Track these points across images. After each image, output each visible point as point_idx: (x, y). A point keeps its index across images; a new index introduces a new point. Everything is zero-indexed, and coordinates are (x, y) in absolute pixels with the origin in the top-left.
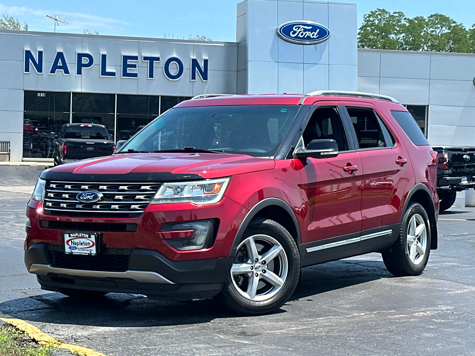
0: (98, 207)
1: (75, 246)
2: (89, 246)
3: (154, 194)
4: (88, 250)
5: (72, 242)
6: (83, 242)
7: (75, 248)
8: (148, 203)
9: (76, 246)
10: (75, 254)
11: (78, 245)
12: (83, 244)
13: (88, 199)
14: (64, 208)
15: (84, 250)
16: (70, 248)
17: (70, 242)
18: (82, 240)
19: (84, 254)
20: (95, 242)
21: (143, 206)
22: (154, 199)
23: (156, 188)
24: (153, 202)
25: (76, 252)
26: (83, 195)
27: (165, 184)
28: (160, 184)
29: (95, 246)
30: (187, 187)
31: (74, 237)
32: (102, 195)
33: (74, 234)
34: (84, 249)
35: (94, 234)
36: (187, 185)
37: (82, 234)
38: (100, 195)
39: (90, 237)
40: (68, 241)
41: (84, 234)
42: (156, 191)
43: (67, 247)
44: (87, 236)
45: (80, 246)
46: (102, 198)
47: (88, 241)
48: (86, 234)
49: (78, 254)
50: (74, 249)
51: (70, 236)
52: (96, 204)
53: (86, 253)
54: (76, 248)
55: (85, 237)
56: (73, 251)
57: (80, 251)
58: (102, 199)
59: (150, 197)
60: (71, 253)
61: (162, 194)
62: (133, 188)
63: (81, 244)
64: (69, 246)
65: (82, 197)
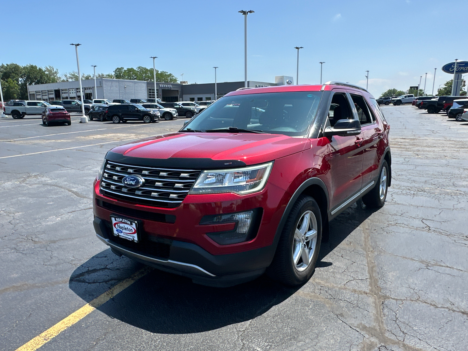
0: (139, 193)
1: (120, 229)
2: (132, 232)
3: (193, 182)
4: (131, 236)
5: (118, 225)
6: (127, 228)
8: (187, 193)
9: (122, 230)
10: (121, 237)
11: (123, 229)
12: (127, 230)
13: (131, 185)
14: (112, 190)
15: (128, 235)
16: (117, 230)
17: (117, 225)
18: (126, 226)
19: (128, 239)
21: (182, 196)
22: (193, 188)
23: (195, 176)
24: (192, 192)
25: (122, 235)
26: (127, 179)
27: (206, 171)
28: (200, 172)
29: (136, 233)
30: (228, 175)
31: (119, 221)
32: (144, 180)
33: (119, 219)
34: (128, 234)
35: (135, 223)
36: (228, 173)
37: (125, 220)
38: (142, 180)
39: (131, 224)
40: (115, 224)
41: (126, 220)
42: (196, 179)
43: (115, 229)
44: (129, 223)
45: (124, 231)
46: (144, 183)
47: (131, 228)
48: (128, 221)
49: (124, 238)
50: (120, 233)
51: (116, 220)
52: (138, 189)
53: (130, 239)
54: (122, 232)
55: (128, 223)
56: (120, 234)
57: (125, 236)
58: (144, 185)
59: (189, 186)
60: (118, 236)
61: (202, 183)
62: (173, 174)
63: (126, 229)
64: (116, 229)
65: (126, 182)
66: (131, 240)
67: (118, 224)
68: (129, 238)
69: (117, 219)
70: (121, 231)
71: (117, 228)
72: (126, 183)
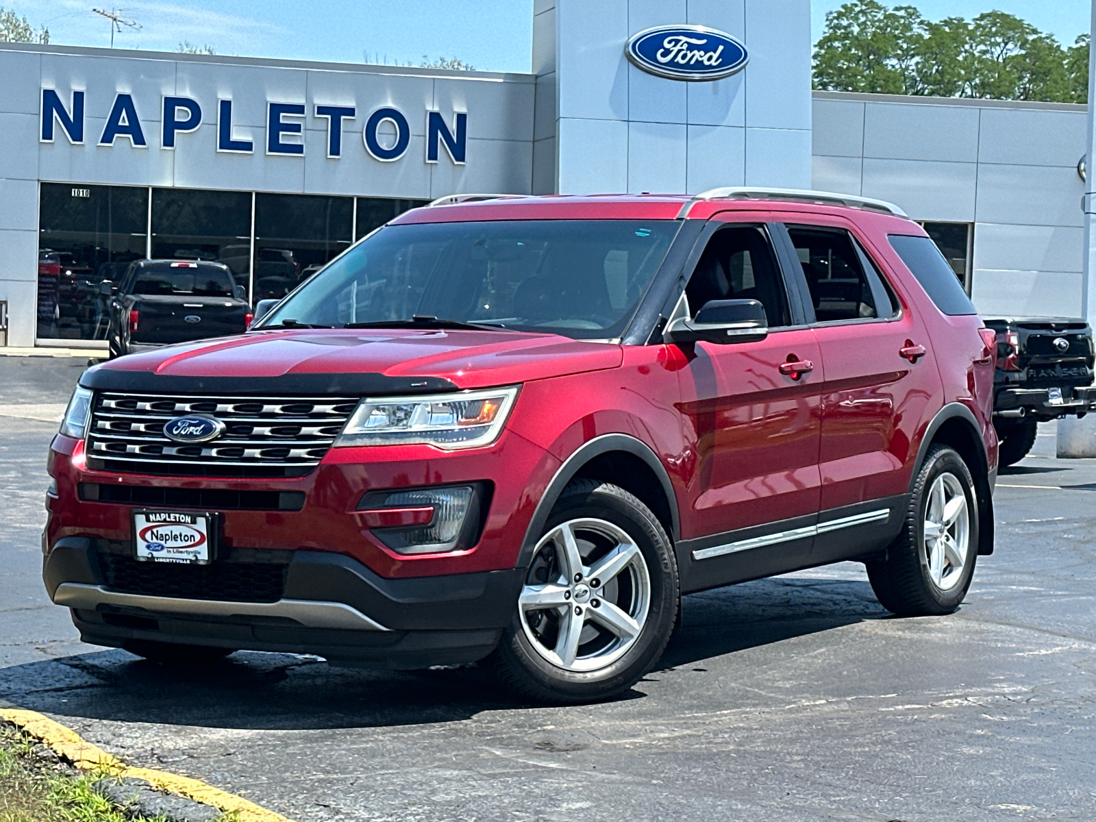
0: (214, 452)
1: (159, 542)
2: (193, 543)
3: (342, 423)
4: (189, 553)
5: (153, 533)
6: (178, 534)
7: (160, 548)
8: (329, 445)
9: (163, 542)
10: (161, 560)
11: (166, 540)
12: (179, 539)
13: (191, 435)
14: (134, 455)
15: (181, 552)
16: (148, 547)
17: (149, 533)
18: (176, 530)
19: (181, 562)
20: (205, 534)
21: (318, 452)
22: (342, 435)
23: (347, 410)
24: (340, 443)
25: (162, 556)
26: (179, 424)
27: (369, 400)
28: (356, 402)
29: (206, 543)
30: (418, 409)
31: (159, 521)
32: (223, 425)
33: (158, 515)
34: (180, 550)
35: (205, 516)
36: (419, 404)
37: (177, 516)
38: (219, 425)
39: (194, 522)
40: (144, 531)
41: (180, 514)
42: (349, 417)
43: (141, 545)
44: (188, 519)
45: (170, 543)
46: (223, 432)
47: (189, 532)
48: (185, 515)
49: (168, 560)
50: (157, 550)
51: (148, 520)
52: (209, 445)
53: (186, 560)
54: (163, 548)
55: (182, 521)
56: (155, 554)
57: (172, 555)
58: (224, 434)
59: (334, 430)
60: (152, 560)
61: (362, 423)
62: (294, 409)
63: (175, 538)
64: (146, 544)
65: (176, 430)
66: (188, 562)
67: (155, 530)
68: (183, 560)
69: (152, 517)
70: (159, 545)
71: (149, 539)
72: (175, 432)
